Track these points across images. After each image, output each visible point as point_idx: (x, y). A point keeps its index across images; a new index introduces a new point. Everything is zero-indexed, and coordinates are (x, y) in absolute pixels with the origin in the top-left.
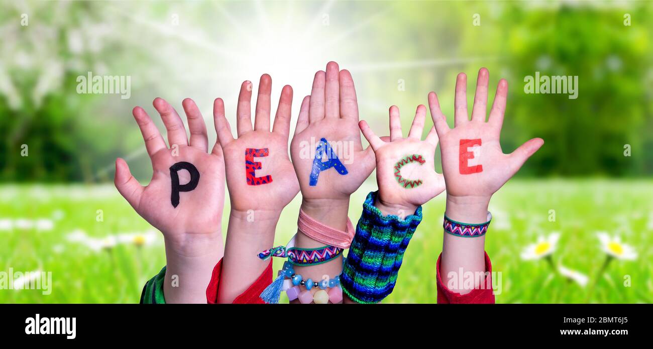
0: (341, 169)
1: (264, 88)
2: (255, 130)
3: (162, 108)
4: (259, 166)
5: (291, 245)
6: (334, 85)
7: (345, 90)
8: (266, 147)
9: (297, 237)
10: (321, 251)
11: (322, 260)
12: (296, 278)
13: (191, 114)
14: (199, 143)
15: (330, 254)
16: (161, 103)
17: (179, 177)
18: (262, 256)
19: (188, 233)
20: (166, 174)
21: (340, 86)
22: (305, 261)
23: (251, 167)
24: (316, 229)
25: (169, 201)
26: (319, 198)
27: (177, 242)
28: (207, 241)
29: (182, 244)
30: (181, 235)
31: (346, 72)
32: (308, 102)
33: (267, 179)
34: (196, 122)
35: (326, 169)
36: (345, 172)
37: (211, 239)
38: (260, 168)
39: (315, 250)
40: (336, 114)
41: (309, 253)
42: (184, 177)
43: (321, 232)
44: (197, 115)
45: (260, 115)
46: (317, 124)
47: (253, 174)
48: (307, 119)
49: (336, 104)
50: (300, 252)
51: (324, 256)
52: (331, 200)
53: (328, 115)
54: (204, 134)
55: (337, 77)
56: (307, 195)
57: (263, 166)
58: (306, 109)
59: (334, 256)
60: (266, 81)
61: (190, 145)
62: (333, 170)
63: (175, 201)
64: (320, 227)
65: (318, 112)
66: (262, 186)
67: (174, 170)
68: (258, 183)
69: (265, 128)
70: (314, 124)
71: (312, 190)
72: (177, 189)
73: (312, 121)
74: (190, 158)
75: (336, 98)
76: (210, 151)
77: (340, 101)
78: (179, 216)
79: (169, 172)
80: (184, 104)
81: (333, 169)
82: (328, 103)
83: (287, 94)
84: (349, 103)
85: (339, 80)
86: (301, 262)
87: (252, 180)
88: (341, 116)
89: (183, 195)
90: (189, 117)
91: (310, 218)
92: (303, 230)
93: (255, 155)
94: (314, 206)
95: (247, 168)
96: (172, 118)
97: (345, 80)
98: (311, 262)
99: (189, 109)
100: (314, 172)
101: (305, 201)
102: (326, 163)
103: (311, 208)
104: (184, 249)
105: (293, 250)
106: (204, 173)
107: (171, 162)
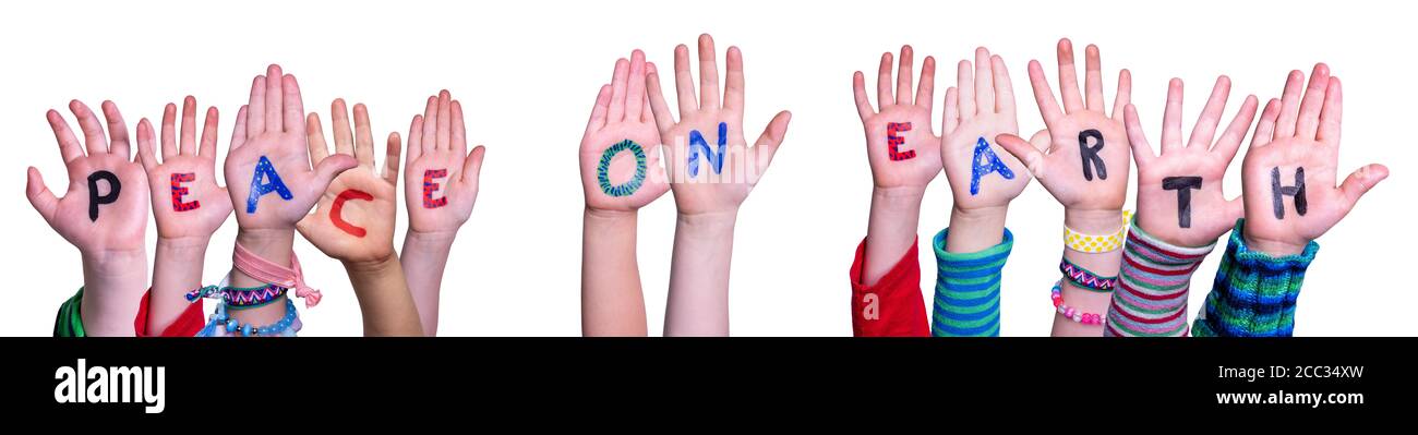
0: (286, 194)
1: (188, 110)
2: (181, 153)
3: (79, 111)
4: (186, 191)
5: (226, 285)
6: (276, 92)
7: (290, 100)
8: (192, 171)
9: (232, 275)
10: (260, 291)
11: (263, 302)
12: (231, 324)
13: (111, 117)
14: (121, 150)
15: (272, 294)
16: (78, 106)
17: (99, 188)
18: (189, 297)
19: (107, 249)
20: (83, 184)
21: (284, 93)
22: (241, 303)
23: (178, 193)
24: (256, 266)
25: (87, 214)
26: (259, 228)
27: (96, 259)
28: (129, 259)
29: (102, 262)
30: (101, 253)
31: (291, 77)
32: (245, 113)
33: (195, 205)
34: (117, 127)
35: (267, 192)
36: (290, 197)
37: (133, 256)
38: (186, 193)
39: (253, 290)
40: (279, 127)
41: (247, 293)
42: (104, 187)
43: (261, 268)
44: (118, 119)
45: (184, 140)
46: (257, 139)
47: (180, 200)
48: (244, 133)
49: (279, 115)
50: (235, 293)
51: (265, 297)
52: (272, 230)
53: (270, 128)
54: (126, 140)
55: (279, 83)
56: (244, 224)
57: (189, 191)
58: (243, 120)
59: (276, 297)
60: (191, 103)
61: (110, 152)
62: (275, 195)
63: (94, 215)
64: (259, 262)
65: (257, 125)
66: (190, 212)
67: (92, 180)
68: (185, 209)
69: (191, 151)
70: (252, 139)
71: (250, 219)
72: (95, 201)
73: (250, 136)
74: (110, 167)
75: (279, 108)
76: (132, 160)
77: (283, 111)
78: (99, 231)
79: (87, 182)
80: (104, 106)
81: (275, 193)
82: (270, 115)
83: (213, 116)
84: (294, 114)
85: (283, 86)
86: (237, 304)
87: (179, 206)
88: (284, 130)
89: (102, 208)
90: (110, 122)
91: (248, 252)
92: (240, 266)
93: (180, 180)
94: (252, 237)
95: (173, 193)
96: (90, 122)
97: (290, 87)
98: (249, 304)
99: (109, 112)
100: (253, 197)
101: (242, 231)
102: (266, 186)
103: (248, 240)
104: (103, 267)
105: (227, 290)
106: (126, 183)
107: (89, 170)
